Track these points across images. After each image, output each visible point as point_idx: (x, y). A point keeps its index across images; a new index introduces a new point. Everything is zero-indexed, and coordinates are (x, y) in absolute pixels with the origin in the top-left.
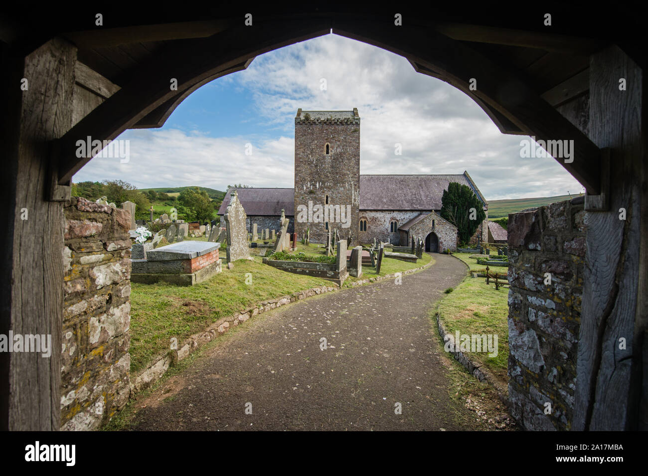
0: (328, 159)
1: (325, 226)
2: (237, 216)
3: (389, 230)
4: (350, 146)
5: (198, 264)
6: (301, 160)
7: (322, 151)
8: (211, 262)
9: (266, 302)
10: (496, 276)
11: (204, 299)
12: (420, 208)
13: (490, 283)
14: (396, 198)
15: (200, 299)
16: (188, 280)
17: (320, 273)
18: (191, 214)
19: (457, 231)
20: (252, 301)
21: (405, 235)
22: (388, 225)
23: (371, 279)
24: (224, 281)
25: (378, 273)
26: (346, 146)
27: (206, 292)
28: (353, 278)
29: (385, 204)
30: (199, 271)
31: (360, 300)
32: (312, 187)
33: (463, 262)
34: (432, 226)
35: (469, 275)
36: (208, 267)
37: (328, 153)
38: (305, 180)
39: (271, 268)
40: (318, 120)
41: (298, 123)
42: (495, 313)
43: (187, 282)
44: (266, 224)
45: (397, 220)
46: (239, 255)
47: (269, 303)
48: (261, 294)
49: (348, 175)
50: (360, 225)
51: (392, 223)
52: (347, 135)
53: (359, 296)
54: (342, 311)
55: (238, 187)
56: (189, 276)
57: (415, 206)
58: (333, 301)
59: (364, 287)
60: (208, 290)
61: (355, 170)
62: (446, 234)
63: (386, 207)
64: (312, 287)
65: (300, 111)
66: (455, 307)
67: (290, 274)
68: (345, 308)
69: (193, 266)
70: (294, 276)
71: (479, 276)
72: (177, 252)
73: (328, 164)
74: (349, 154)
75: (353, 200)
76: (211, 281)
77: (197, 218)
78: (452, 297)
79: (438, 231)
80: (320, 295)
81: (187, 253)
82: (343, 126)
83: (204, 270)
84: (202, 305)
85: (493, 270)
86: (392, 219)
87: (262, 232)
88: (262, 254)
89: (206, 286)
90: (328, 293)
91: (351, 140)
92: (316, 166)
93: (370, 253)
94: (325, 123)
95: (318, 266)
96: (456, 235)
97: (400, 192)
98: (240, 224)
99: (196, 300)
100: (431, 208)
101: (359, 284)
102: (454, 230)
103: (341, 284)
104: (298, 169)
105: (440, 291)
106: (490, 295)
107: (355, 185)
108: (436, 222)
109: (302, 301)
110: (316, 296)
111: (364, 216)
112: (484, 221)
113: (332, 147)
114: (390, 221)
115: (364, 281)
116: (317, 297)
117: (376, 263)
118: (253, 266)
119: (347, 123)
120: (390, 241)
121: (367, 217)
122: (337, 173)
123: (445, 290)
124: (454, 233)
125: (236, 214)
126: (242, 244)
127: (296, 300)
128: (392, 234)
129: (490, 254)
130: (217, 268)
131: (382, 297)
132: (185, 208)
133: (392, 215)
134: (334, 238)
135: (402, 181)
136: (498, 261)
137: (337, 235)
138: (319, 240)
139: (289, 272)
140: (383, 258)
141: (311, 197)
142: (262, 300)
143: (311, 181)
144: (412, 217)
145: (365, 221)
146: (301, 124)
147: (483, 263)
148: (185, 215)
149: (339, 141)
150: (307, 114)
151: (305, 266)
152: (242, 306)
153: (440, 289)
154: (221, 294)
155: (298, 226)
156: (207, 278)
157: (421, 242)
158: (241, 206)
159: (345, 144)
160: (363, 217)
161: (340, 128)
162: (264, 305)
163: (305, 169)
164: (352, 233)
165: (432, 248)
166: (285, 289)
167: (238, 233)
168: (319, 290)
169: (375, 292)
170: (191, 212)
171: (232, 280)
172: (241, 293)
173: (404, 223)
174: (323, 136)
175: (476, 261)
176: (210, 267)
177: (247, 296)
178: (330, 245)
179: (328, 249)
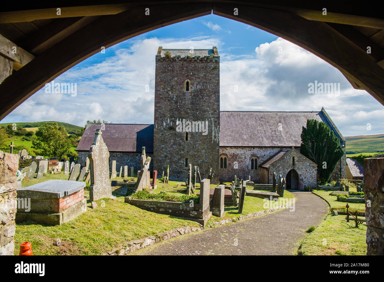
0: (188, 96)
1: (185, 163)
2: (101, 154)
3: (250, 167)
4: (210, 83)
5: (65, 203)
6: (161, 97)
7: (182, 88)
8: (77, 201)
9: (131, 243)
10: (356, 214)
11: (72, 239)
12: (280, 145)
13: (350, 221)
14: (256, 135)
15: (68, 239)
16: (56, 220)
17: (183, 212)
18: (48, 149)
19: (316, 168)
20: (118, 242)
21: (266, 172)
22: (248, 162)
23: (234, 218)
24: (89, 221)
25: (240, 212)
26: (206, 83)
27: (73, 232)
28: (216, 217)
29: (246, 140)
30: (65, 210)
31: (225, 240)
32: (171, 123)
33: (324, 199)
34: (292, 163)
35: (329, 212)
36: (74, 206)
37: (188, 89)
38: (165, 116)
39: (133, 207)
40: (178, 58)
41: (159, 59)
42: (355, 251)
43: (55, 221)
44: (124, 160)
45: (258, 157)
46: (102, 194)
47: (135, 244)
48: (126, 234)
49: (208, 111)
50: (220, 162)
51: (252, 160)
52: (207, 72)
53: (223, 236)
54: (208, 251)
55: (97, 122)
56: (56, 215)
57: (275, 143)
58: (197, 241)
59: (227, 227)
60: (75, 229)
61: (215, 107)
62: (307, 171)
63: (246, 144)
64: (176, 228)
65: (160, 49)
66: (318, 246)
67: (153, 213)
68: (210, 249)
69: (61, 205)
70: (157, 216)
71: (339, 213)
72: (46, 191)
73: (188, 100)
74: (209, 91)
75: (213, 136)
76: (77, 221)
77: (55, 153)
78: (315, 236)
79: (298, 168)
80: (184, 236)
81: (56, 192)
82: (203, 64)
83: (70, 209)
84: (71, 245)
85: (353, 207)
86: (253, 155)
87: (121, 169)
88: (123, 192)
89: (73, 226)
90: (191, 233)
91: (211, 77)
92: (176, 102)
93: (232, 191)
94: (185, 61)
95: (181, 206)
96: (316, 172)
97: (259, 128)
98: (103, 163)
99: (65, 240)
100: (291, 145)
101: (222, 224)
102: (314, 167)
103: (205, 224)
104: (158, 105)
105: (302, 230)
106: (350, 233)
107: (215, 122)
108: (296, 159)
109: (166, 241)
110: (180, 236)
111: (224, 152)
112: (342, 157)
113: (193, 84)
114: (250, 158)
115: (227, 221)
116: (181, 238)
117: (238, 202)
118: (116, 205)
119: (207, 60)
120: (251, 179)
121: (228, 154)
122: (197, 109)
123: (307, 229)
124: (314, 170)
125: (100, 152)
126: (105, 183)
127: (160, 240)
128: (253, 172)
129: (350, 191)
130: (83, 208)
131: (247, 237)
132: (42, 143)
133: (252, 152)
134: (194, 176)
135: (262, 118)
136: (357, 198)
137: (197, 173)
138: (178, 177)
139: (152, 211)
140: (245, 197)
141: (171, 134)
142: (128, 240)
143: (171, 117)
144: (272, 154)
145: (225, 158)
146: (162, 62)
147: (343, 200)
148: (42, 150)
149: (199, 78)
150: (167, 52)
151: (168, 206)
152: (109, 246)
153: (302, 228)
154: (88, 234)
155: (157, 162)
156: (73, 217)
157: (282, 179)
158: (104, 144)
159: (205, 80)
160: (223, 154)
161: (200, 65)
162: (130, 245)
163: (165, 105)
164: (212, 170)
165: (293, 186)
166: (150, 230)
167: (101, 171)
168: (183, 230)
169: (239, 232)
170: (49, 147)
171: (96, 219)
172: (108, 233)
173: (264, 160)
174: (183, 73)
175: (335, 198)
176: (76, 206)
177: (113, 236)
178: (191, 183)
179: (188, 188)
